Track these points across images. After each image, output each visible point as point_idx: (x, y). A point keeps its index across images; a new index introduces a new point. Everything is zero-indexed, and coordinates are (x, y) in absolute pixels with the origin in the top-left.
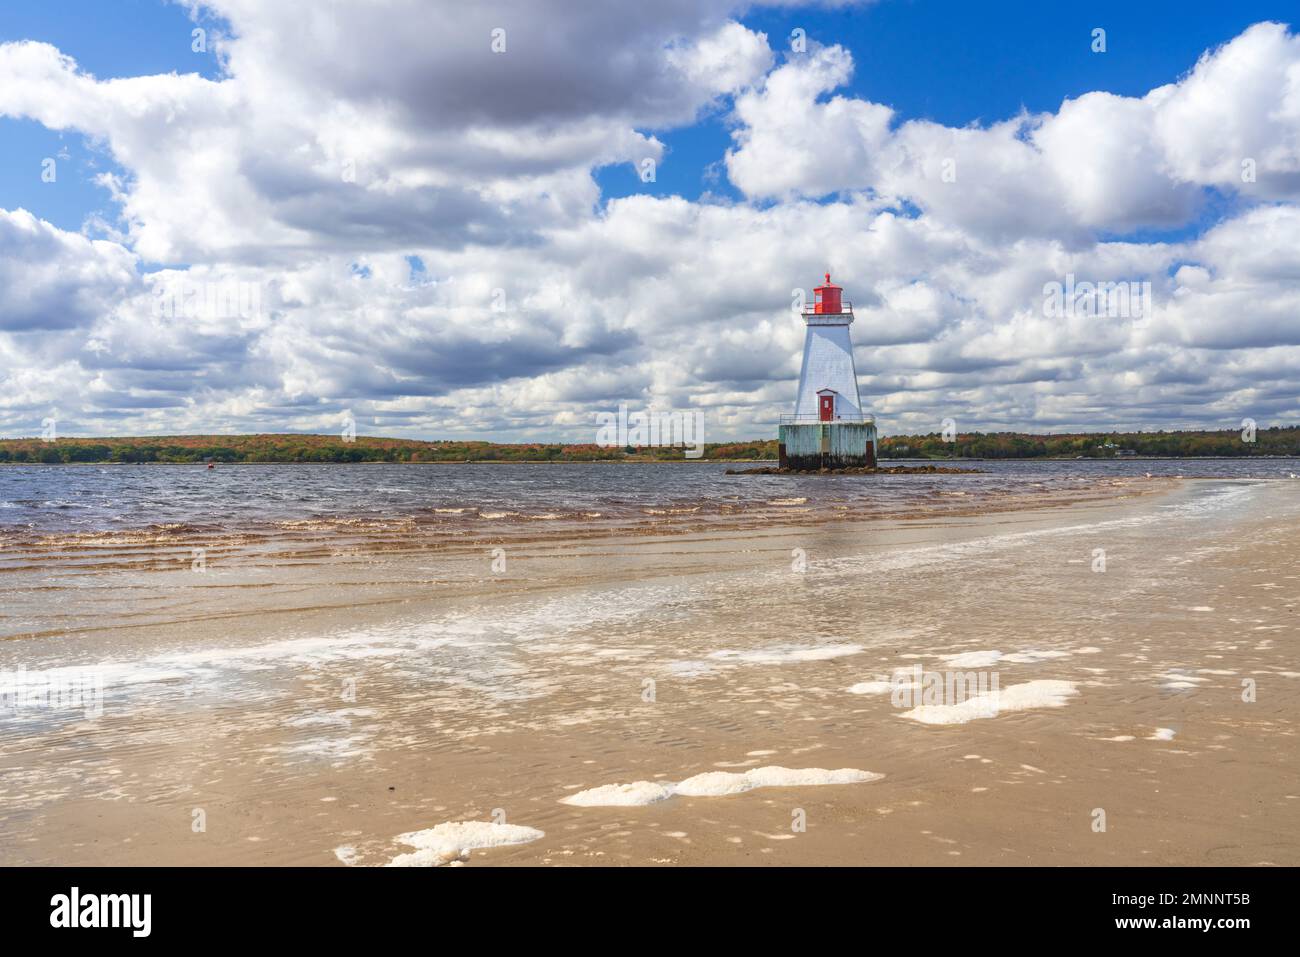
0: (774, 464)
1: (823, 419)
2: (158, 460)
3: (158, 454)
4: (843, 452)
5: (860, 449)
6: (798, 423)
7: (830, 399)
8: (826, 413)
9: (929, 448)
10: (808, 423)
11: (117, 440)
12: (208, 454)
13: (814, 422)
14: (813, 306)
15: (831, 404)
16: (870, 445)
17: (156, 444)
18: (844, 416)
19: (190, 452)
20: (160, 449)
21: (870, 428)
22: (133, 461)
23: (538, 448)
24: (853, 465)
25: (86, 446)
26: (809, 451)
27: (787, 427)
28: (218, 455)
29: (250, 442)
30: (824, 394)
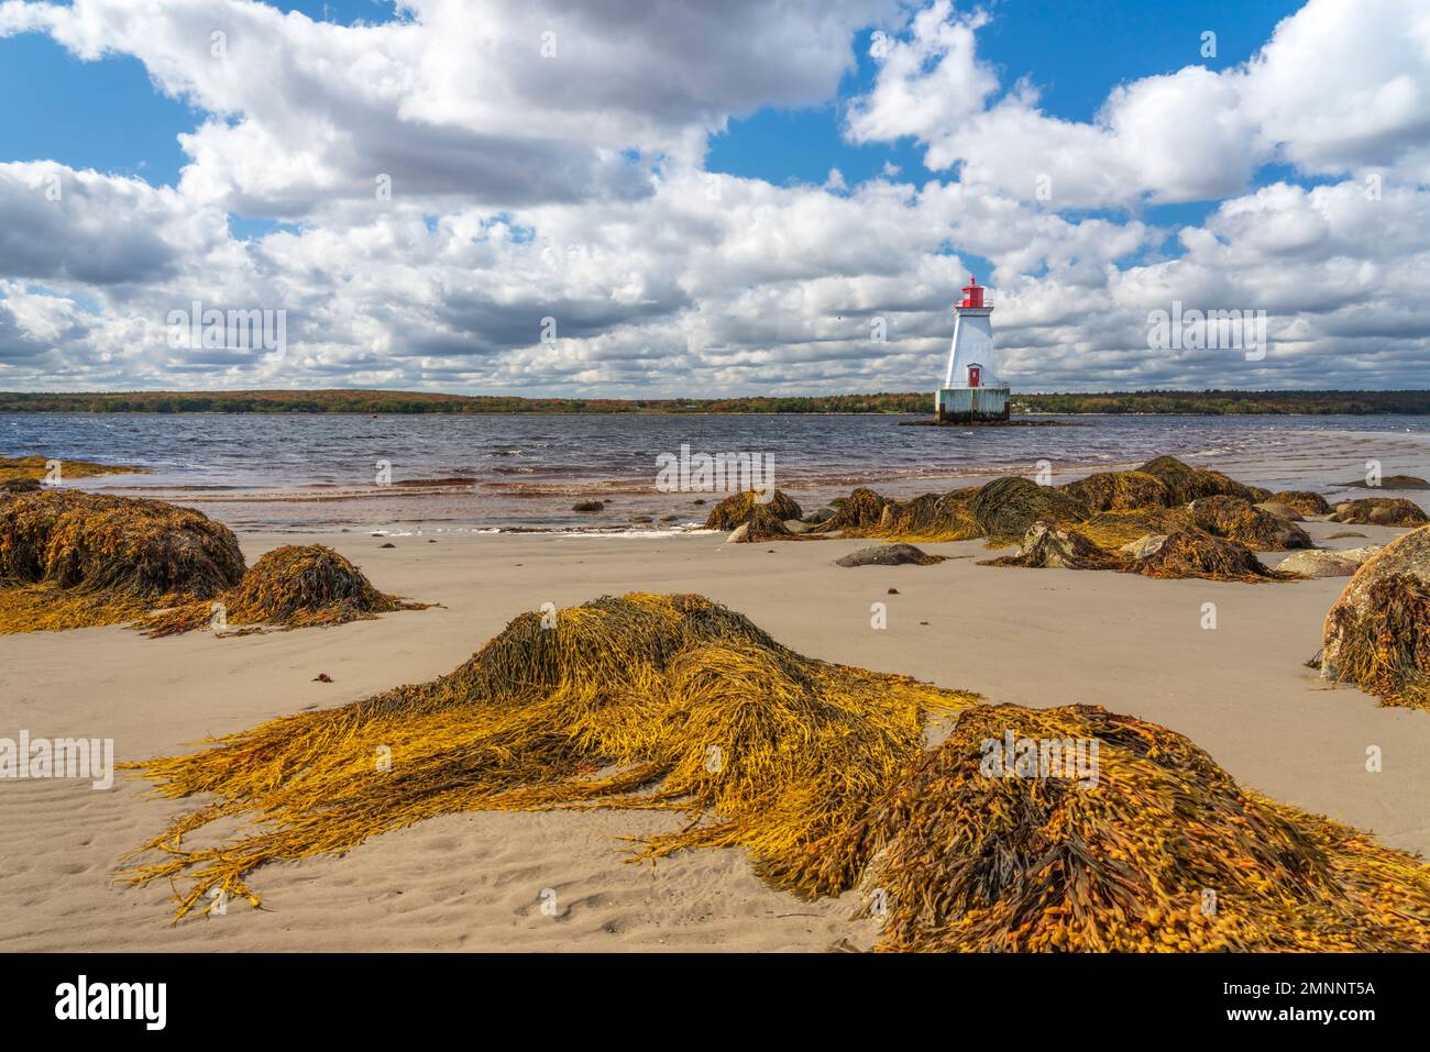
0: (937, 418)
1: (971, 385)
2: (253, 410)
4: (987, 410)
5: (1000, 408)
6: (954, 388)
7: (977, 371)
8: (974, 381)
9: (883, 405)
10: (961, 388)
13: (963, 388)
14: (964, 302)
15: (978, 374)
16: (1007, 405)
18: (986, 384)
21: (1006, 392)
24: (997, 420)
26: (962, 409)
27: (946, 391)
30: (973, 367)
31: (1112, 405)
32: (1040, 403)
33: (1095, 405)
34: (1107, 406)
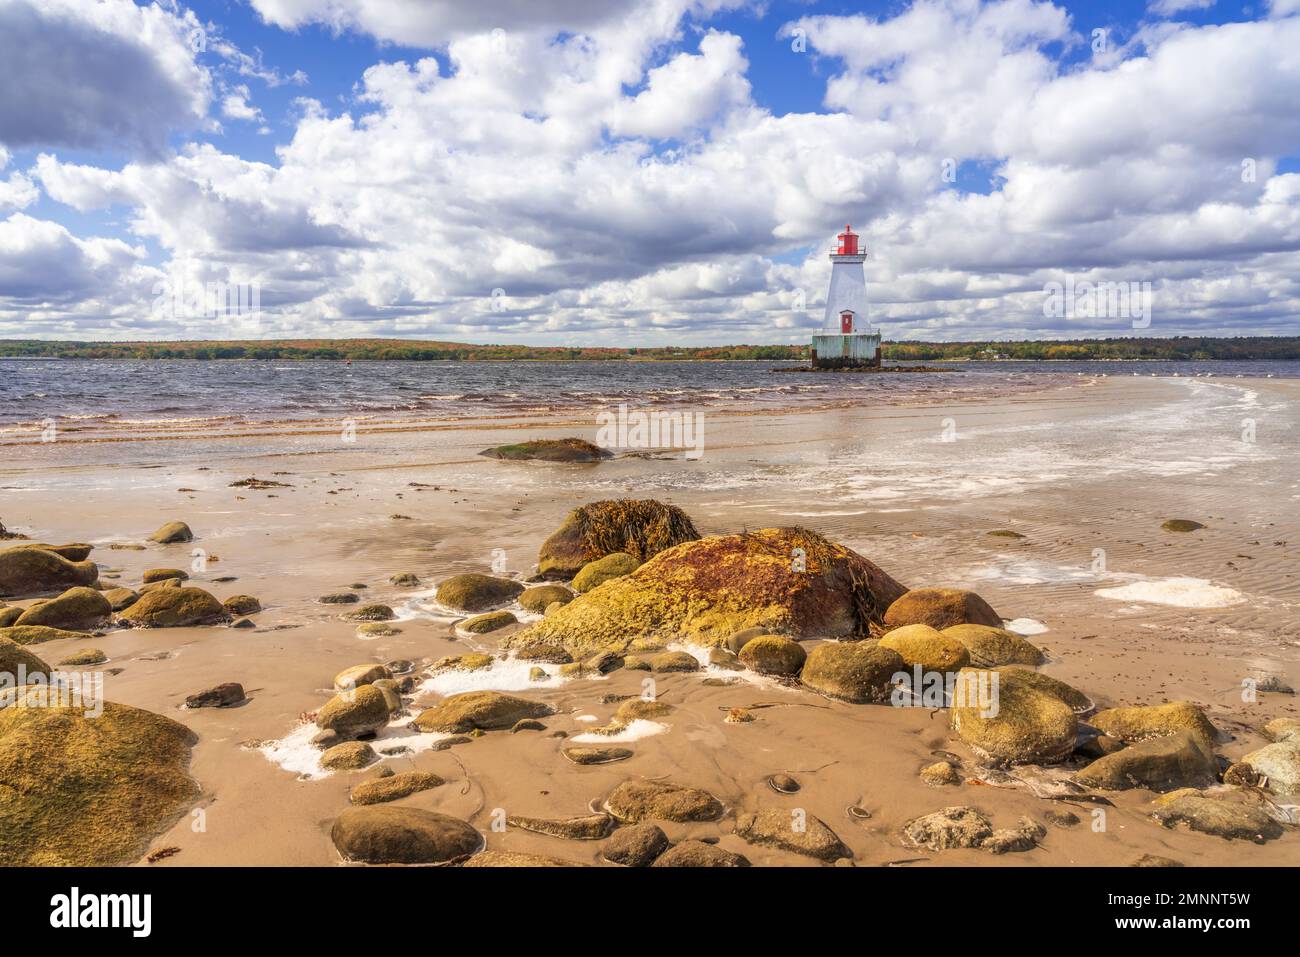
0: (808, 363)
1: (844, 331)
3: (280, 353)
4: (859, 356)
5: (872, 354)
6: (826, 334)
7: (849, 317)
8: (846, 327)
10: (833, 334)
11: (248, 342)
12: (318, 354)
13: (837, 334)
14: (837, 249)
15: (850, 321)
16: (878, 351)
17: (278, 346)
18: (858, 330)
19: (305, 352)
20: (282, 349)
21: (877, 338)
22: (263, 358)
23: (563, 350)
24: (867, 366)
25: (225, 346)
26: (834, 355)
27: (819, 337)
28: (326, 354)
29: (347, 344)
30: (845, 314)
31: (1079, 352)
32: (1008, 350)
33: (1062, 352)
34: (1073, 353)
